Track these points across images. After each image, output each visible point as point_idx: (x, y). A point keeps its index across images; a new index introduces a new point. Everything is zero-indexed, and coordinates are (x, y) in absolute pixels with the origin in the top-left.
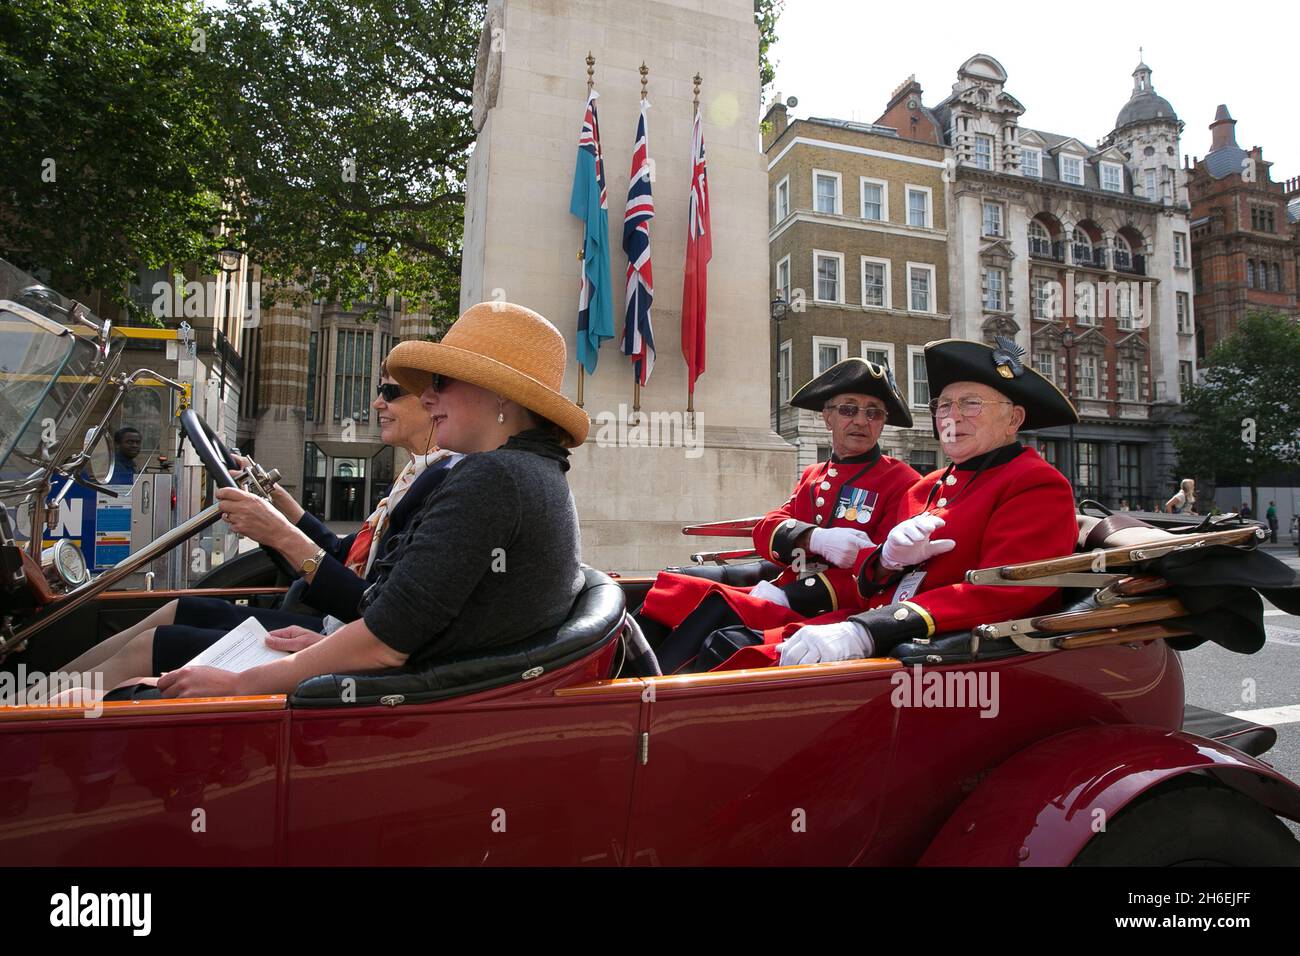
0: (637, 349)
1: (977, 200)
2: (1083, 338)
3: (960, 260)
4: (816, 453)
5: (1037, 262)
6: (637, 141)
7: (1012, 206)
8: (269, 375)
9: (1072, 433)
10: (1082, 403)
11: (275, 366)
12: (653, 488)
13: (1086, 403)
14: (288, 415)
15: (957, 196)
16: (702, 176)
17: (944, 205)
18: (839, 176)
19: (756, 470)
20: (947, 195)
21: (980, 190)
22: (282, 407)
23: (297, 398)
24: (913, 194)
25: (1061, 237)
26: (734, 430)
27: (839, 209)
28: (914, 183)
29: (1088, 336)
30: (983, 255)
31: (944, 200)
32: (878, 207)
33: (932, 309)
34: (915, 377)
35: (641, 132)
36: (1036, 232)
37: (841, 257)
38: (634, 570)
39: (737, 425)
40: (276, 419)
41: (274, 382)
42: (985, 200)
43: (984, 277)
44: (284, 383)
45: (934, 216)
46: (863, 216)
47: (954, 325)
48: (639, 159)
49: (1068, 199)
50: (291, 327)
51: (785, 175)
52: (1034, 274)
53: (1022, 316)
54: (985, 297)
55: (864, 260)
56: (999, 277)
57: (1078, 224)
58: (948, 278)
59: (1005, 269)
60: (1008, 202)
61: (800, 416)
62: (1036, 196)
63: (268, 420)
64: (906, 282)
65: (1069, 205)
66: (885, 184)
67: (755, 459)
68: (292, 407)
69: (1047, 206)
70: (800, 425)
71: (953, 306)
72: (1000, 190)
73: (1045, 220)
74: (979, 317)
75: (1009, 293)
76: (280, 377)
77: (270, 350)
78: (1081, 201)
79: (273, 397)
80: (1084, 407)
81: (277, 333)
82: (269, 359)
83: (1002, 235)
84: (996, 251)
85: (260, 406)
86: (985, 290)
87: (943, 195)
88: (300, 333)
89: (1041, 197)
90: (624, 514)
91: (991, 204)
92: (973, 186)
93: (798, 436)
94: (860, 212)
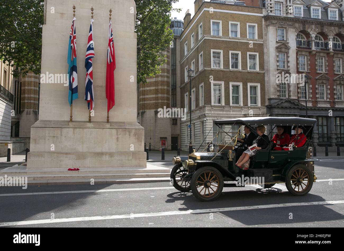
0: (89, 99)
1: (275, 28)
2: (320, 77)
3: (268, 50)
4: (213, 123)
5: (300, 49)
6: (89, 33)
7: (289, 29)
8: (24, 99)
9: (307, 113)
10: (319, 102)
11: (26, 96)
12: (94, 142)
13: (320, 102)
14: (31, 113)
15: (267, 26)
16: (112, 43)
17: (262, 30)
18: (221, 22)
19: (130, 135)
20: (263, 26)
21: (276, 23)
22: (29, 110)
23: (34, 107)
24: (249, 26)
25: (310, 39)
26: (124, 123)
27: (221, 34)
28: (250, 22)
29: (321, 77)
30: (277, 48)
31: (262, 28)
32: (236, 32)
33: (257, 69)
34: (251, 94)
35: (91, 30)
36: (301, 38)
37: (222, 51)
38: (88, 167)
39: (125, 121)
40: (27, 114)
41: (26, 101)
42: (278, 27)
43: (278, 56)
44: (29, 101)
45: (258, 34)
46: (230, 36)
47: (266, 75)
48: (90, 38)
49: (313, 24)
50: (31, 82)
51: (201, 22)
52: (299, 54)
53: (293, 70)
54: (278, 64)
55: (230, 52)
56: (284, 56)
57: (317, 34)
58: (264, 57)
59: (286, 53)
60: (287, 27)
61: (206, 110)
62: (299, 24)
63: (24, 114)
64: (247, 60)
65: (313, 27)
66: (239, 23)
67: (130, 132)
68: (33, 110)
69: (304, 28)
70: (206, 113)
71: (266, 68)
72: (284, 23)
73: (304, 33)
74: (276, 72)
75: (288, 62)
76: (28, 100)
77: (24, 90)
78: (319, 25)
79: (26, 106)
80: (320, 104)
81: (26, 84)
82: (24, 93)
83: (285, 40)
84: (283, 46)
85: (21, 110)
86: (278, 61)
87: (262, 26)
88: (35, 84)
89: (301, 25)
90: (85, 150)
91: (281, 29)
92: (273, 22)
93: (206, 117)
94: (229, 35)
